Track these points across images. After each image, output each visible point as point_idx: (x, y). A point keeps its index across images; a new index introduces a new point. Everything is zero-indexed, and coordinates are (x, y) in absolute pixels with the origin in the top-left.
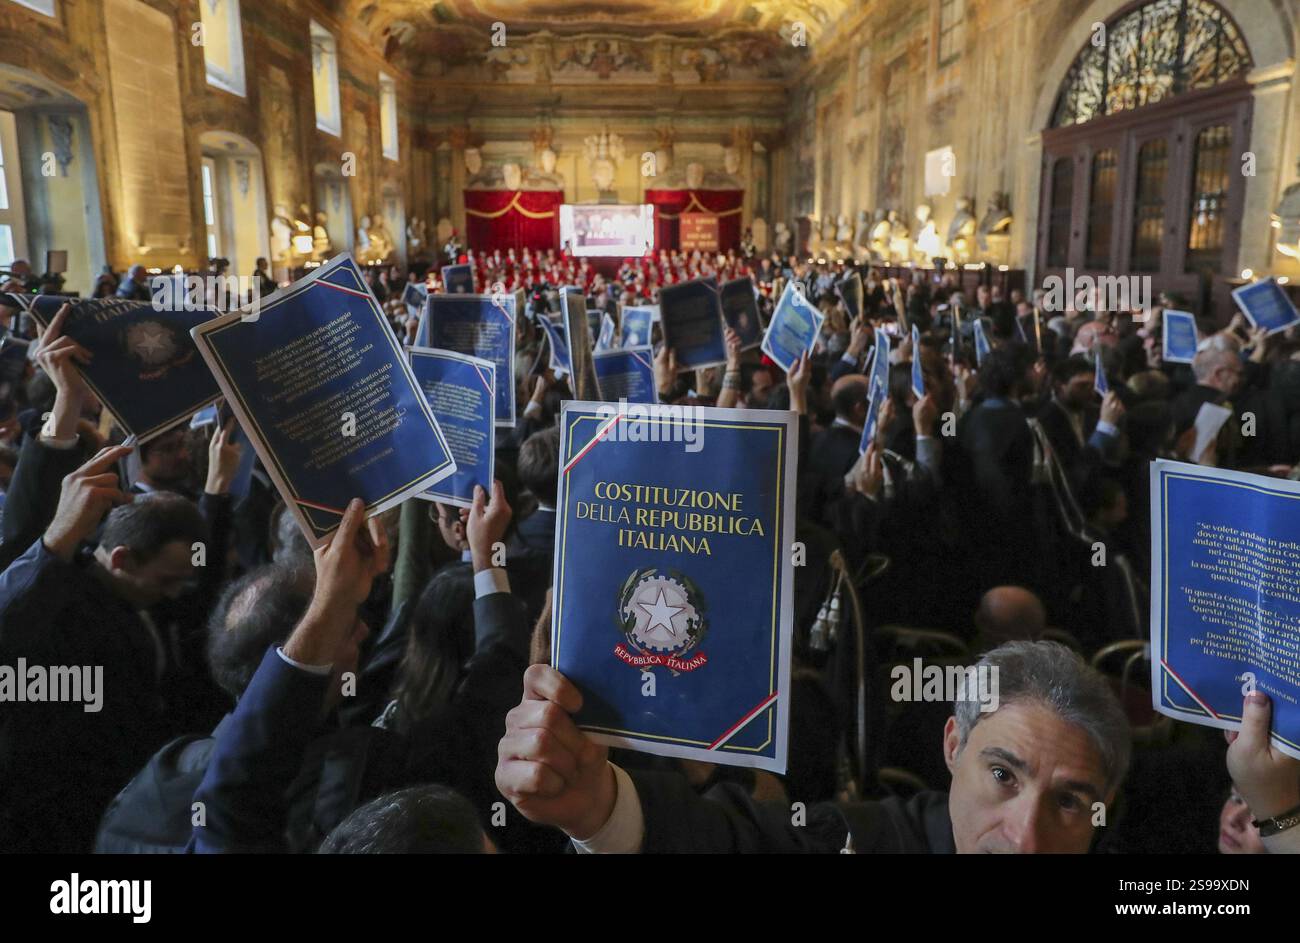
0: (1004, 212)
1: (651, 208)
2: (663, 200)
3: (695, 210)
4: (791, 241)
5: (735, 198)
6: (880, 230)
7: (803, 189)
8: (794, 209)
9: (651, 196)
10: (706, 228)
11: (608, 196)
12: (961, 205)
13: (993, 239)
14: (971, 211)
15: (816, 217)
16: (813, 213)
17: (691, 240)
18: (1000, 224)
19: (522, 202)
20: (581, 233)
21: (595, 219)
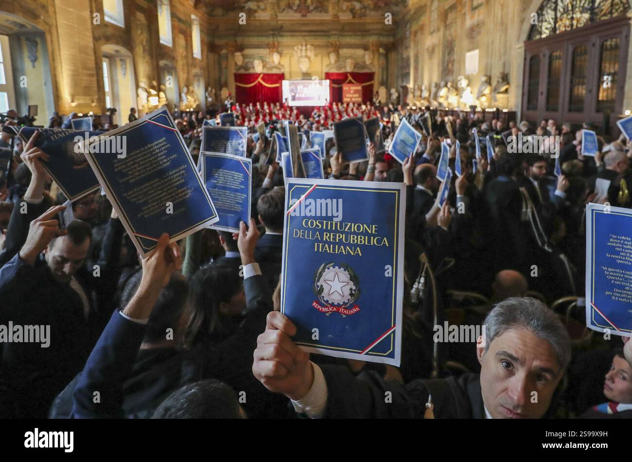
0: (505, 83)
1: (328, 81)
2: (335, 77)
3: (350, 82)
4: (398, 97)
5: (370, 76)
6: (443, 92)
7: (404, 71)
8: (400, 81)
9: (328, 76)
10: (356, 92)
11: (307, 76)
12: (484, 79)
13: (500, 96)
14: (489, 82)
15: (411, 85)
16: (409, 83)
17: (348, 97)
18: (503, 88)
19: (263, 79)
20: (293, 94)
21: (300, 87)
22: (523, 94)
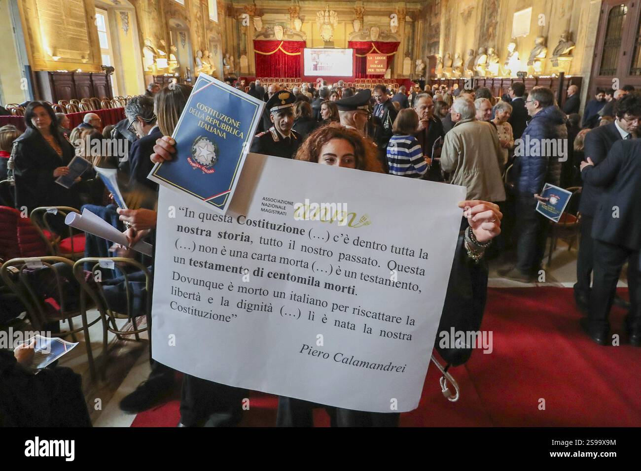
0: (570, 43)
1: (351, 50)
2: (358, 47)
3: (374, 52)
4: (424, 69)
5: (394, 46)
7: (432, 41)
8: (426, 51)
9: (351, 44)
10: (380, 62)
11: (329, 44)
12: (540, 40)
13: (561, 60)
14: (545, 44)
15: (439, 55)
16: (438, 53)
17: (372, 68)
18: (566, 51)
19: (283, 46)
20: (315, 63)
21: (322, 56)
22: (595, 55)
